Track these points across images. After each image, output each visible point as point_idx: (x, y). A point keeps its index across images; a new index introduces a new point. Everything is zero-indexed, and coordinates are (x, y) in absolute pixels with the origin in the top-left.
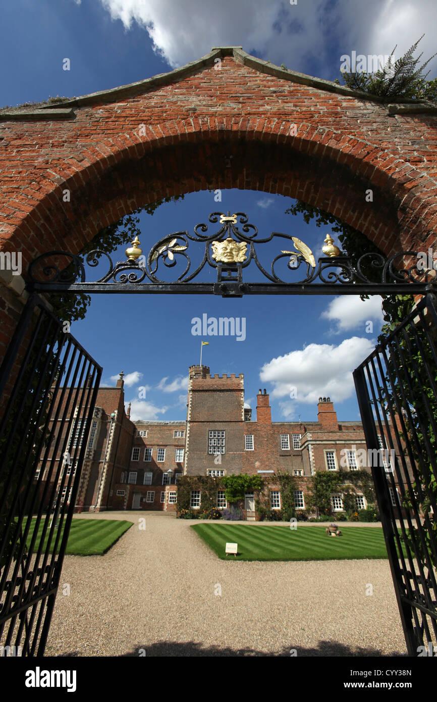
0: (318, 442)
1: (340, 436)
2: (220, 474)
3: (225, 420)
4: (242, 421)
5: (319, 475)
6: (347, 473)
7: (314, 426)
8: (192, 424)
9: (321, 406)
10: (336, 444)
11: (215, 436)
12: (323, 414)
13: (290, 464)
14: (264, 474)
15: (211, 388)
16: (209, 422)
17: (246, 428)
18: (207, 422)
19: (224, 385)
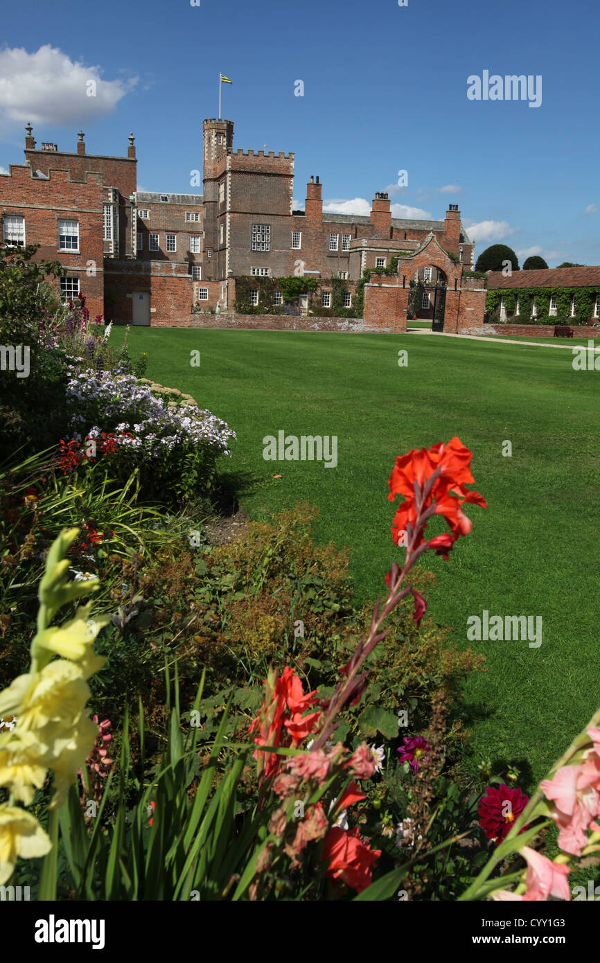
0: (372, 249)
1: (393, 244)
2: (264, 272)
3: (270, 213)
4: (290, 216)
7: (365, 227)
8: (232, 215)
9: (377, 204)
10: (388, 252)
11: (258, 231)
12: (377, 214)
13: (336, 265)
14: (310, 274)
15: (255, 171)
16: (253, 214)
17: (294, 224)
18: (250, 213)
19: (270, 166)
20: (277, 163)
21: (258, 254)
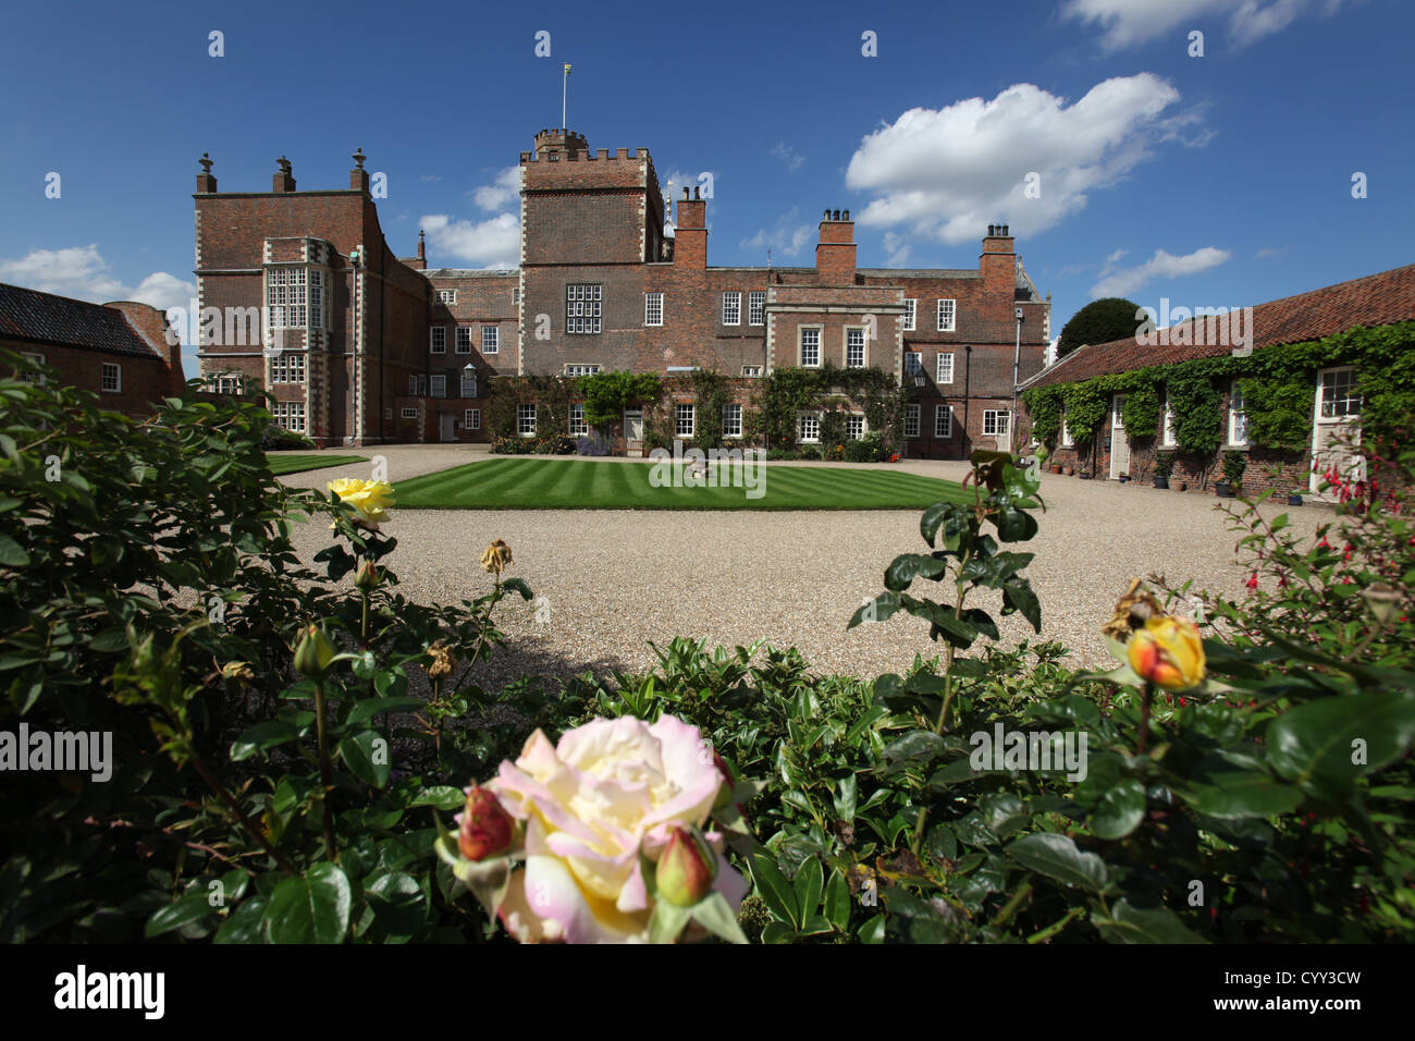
0: (787, 309)
1: (839, 297)
2: (590, 373)
3: (600, 261)
4: (639, 264)
5: (779, 375)
6: (837, 373)
8: (529, 270)
9: (826, 231)
10: (827, 313)
11: (580, 296)
12: (827, 250)
13: (738, 354)
14: (679, 371)
15: (570, 187)
16: (568, 265)
17: (648, 278)
18: (563, 265)
19: (600, 177)
20: (612, 169)
21: (579, 340)
